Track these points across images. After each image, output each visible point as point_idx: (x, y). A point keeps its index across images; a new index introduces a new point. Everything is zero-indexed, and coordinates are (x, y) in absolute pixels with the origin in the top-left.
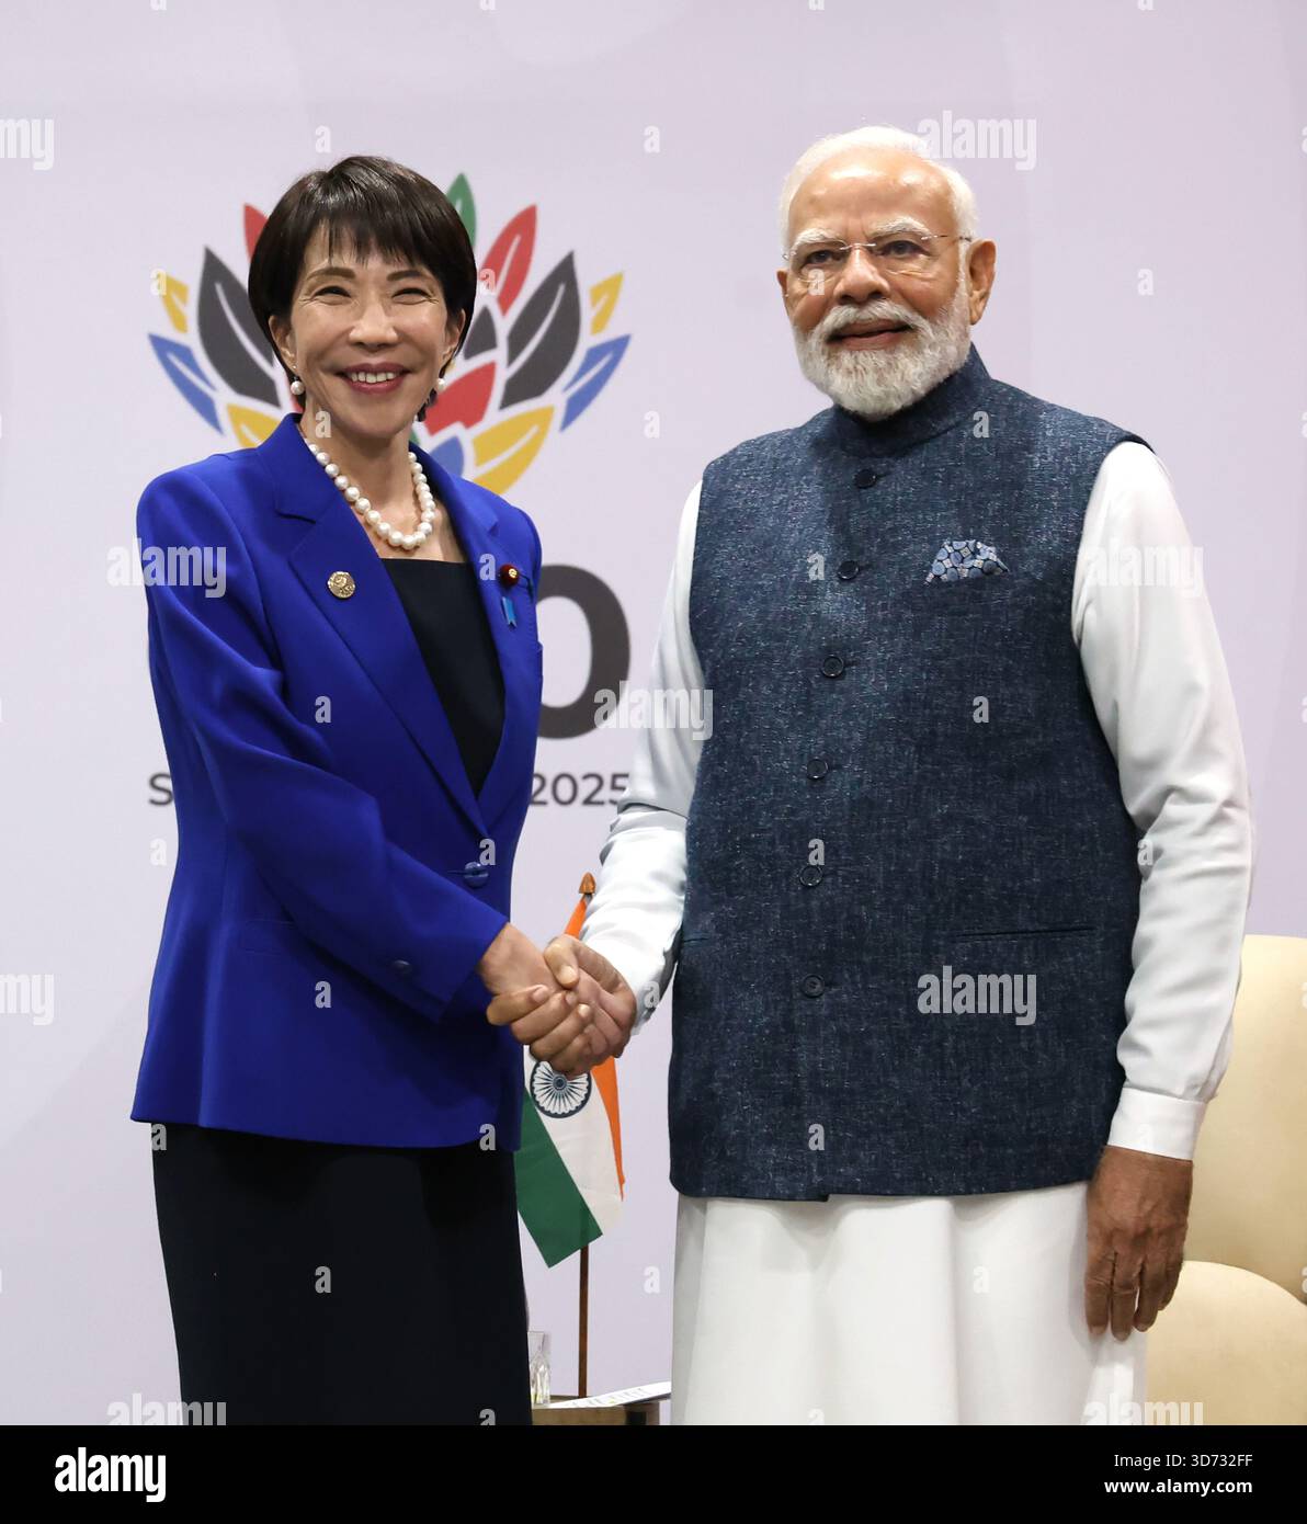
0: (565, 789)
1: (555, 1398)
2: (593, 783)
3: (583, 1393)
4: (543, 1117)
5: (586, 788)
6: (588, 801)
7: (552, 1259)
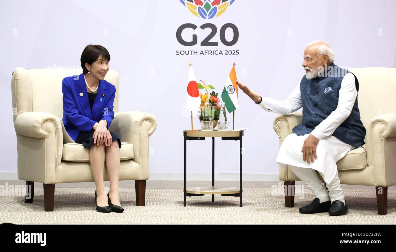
0: (230, 52)
1: (230, 130)
2: (234, 52)
3: (234, 129)
4: (228, 94)
5: (233, 52)
6: (233, 54)
7: (230, 112)
